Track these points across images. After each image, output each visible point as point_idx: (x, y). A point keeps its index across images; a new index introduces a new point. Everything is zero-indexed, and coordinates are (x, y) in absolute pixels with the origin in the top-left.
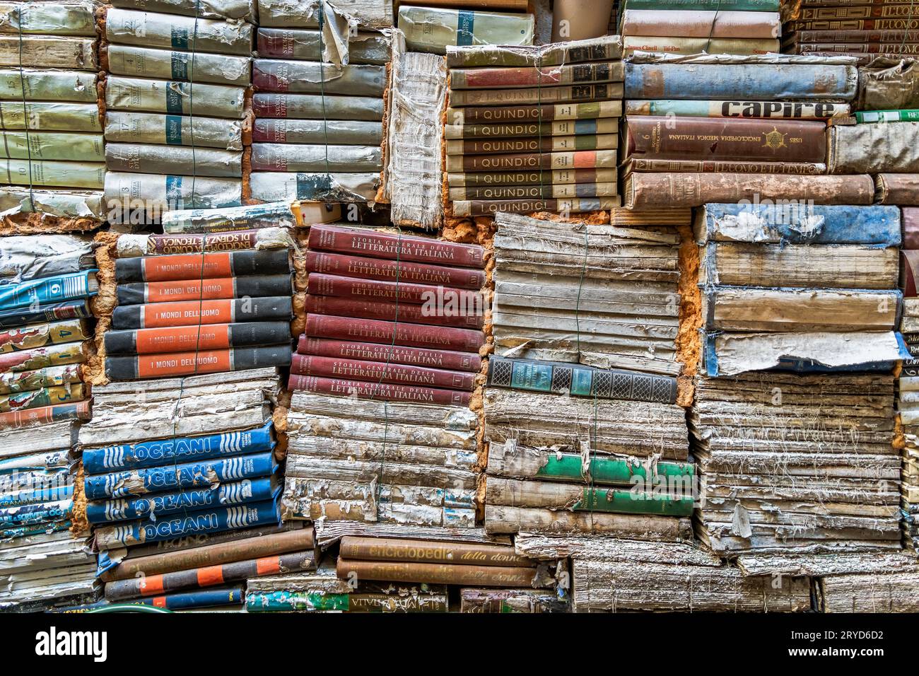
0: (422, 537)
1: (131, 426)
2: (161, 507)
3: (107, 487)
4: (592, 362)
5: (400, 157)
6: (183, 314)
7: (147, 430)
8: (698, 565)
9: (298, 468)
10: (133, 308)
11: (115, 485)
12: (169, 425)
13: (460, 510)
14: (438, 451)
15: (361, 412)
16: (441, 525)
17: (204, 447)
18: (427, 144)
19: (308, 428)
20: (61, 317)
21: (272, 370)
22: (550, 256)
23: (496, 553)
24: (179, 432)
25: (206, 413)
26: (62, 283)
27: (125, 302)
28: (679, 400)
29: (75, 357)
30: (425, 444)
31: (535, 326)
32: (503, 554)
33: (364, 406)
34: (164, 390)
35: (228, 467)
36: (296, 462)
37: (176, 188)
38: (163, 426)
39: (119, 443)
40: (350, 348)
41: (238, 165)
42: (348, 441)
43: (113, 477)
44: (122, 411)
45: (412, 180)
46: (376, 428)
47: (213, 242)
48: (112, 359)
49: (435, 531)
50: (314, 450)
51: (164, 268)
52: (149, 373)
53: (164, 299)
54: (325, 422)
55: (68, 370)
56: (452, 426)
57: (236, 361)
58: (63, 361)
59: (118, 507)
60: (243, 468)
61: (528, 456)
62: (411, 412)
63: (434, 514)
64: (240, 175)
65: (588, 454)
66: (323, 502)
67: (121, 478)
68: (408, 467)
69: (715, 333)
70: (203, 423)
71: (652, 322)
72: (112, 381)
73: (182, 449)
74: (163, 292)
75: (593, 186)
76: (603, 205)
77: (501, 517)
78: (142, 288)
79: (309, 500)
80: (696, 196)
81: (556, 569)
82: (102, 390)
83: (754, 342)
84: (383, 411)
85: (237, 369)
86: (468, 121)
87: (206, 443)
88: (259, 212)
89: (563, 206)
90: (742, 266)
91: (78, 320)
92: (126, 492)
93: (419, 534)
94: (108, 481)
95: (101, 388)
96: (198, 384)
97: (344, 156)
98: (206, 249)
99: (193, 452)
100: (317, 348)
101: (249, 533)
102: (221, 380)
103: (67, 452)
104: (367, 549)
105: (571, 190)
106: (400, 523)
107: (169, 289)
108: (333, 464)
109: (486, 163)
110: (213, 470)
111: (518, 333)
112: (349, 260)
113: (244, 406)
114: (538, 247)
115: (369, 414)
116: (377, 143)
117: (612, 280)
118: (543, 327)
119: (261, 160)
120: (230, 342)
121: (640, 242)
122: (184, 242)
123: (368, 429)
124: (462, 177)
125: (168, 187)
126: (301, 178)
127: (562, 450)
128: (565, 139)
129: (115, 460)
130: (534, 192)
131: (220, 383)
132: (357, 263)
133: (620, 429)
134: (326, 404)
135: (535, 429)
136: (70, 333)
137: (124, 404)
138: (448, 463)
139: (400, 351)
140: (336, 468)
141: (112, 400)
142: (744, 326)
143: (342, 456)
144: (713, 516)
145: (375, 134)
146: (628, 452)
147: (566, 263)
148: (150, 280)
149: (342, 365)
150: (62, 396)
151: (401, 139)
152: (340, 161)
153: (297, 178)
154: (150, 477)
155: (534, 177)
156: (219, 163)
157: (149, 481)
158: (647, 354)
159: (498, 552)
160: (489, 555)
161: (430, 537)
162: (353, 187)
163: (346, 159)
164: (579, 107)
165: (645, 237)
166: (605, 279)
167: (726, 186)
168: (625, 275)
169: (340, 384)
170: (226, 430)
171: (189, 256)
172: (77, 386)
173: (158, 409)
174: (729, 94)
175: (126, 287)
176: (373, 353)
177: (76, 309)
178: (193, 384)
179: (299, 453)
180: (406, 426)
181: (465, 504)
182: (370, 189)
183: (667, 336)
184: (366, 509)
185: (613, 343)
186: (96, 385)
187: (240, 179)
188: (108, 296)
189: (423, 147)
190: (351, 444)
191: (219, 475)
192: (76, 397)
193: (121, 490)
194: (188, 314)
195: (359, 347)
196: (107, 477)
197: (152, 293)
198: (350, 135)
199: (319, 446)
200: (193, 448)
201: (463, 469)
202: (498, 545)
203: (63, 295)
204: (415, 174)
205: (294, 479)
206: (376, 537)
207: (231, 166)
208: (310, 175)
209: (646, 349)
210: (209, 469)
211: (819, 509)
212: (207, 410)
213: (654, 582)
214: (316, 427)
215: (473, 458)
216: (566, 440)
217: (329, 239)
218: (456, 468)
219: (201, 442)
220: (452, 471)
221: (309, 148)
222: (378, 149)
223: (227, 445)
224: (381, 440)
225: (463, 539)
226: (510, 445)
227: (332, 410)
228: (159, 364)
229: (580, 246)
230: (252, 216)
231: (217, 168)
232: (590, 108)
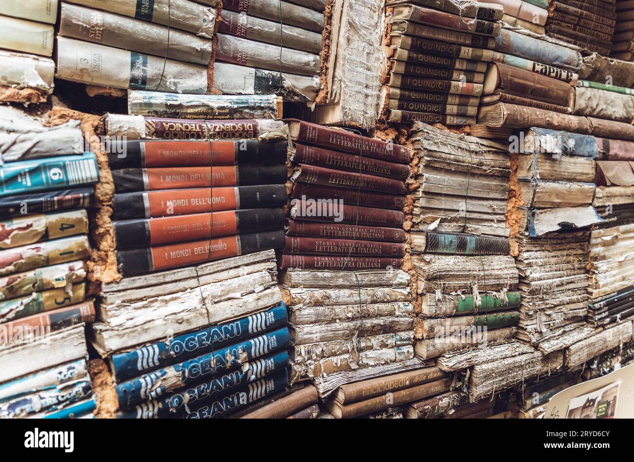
0: (388, 373)
1: (161, 322)
2: (195, 397)
3: (143, 390)
4: (472, 231)
5: (350, 68)
6: (189, 202)
7: (180, 323)
8: (526, 353)
9: (305, 336)
10: (134, 196)
11: (153, 386)
12: (201, 314)
13: (404, 347)
14: (390, 305)
15: (340, 282)
16: (395, 361)
17: (235, 331)
18: (368, 61)
19: (308, 301)
20: (63, 207)
21: (271, 253)
22: (452, 157)
23: (430, 373)
24: (213, 320)
25: (230, 299)
26: (63, 167)
27: (121, 189)
28: (511, 252)
29: (79, 253)
30: (383, 302)
31: (443, 207)
32: (434, 372)
33: (342, 277)
34: (180, 280)
35: (256, 346)
36: (304, 331)
37: (142, 67)
38: (196, 317)
39: (152, 342)
40: (326, 229)
41: (208, 52)
42: (335, 307)
43: (148, 379)
44: (139, 308)
45: (358, 88)
46: (352, 294)
47: (217, 130)
48: (123, 253)
49: (394, 366)
50: (314, 319)
51: (166, 153)
52: (165, 264)
53: (166, 186)
54: (318, 294)
55: (71, 269)
56: (396, 285)
57: (243, 246)
58: (63, 259)
59: (151, 409)
60: (268, 345)
61: (448, 300)
62: (372, 277)
63: (389, 354)
64: (206, 63)
65: (478, 293)
66: (322, 361)
67: (157, 378)
68: (375, 321)
69: (534, 209)
70: (233, 308)
71: (496, 203)
72: (125, 276)
73: (216, 337)
74: (164, 179)
75: (466, 108)
76: (468, 122)
77: (434, 346)
78: (141, 175)
79: (313, 362)
80: (528, 122)
81: (466, 375)
82: (115, 287)
83: (547, 214)
84: (354, 279)
85: (243, 254)
86: (413, 48)
87: (235, 327)
88: (242, 103)
89: (449, 120)
90: (547, 168)
91: (84, 211)
92: (163, 391)
93: (385, 372)
94: (144, 384)
95: (113, 285)
96: (212, 271)
97: (293, 59)
98: (210, 136)
99: (226, 337)
100: (303, 230)
101: (263, 402)
102: (232, 266)
103: (83, 362)
104: (360, 391)
105: (455, 109)
106: (372, 366)
107: (170, 175)
108: (329, 328)
109: (415, 82)
110: (244, 351)
111: (433, 212)
112: (328, 153)
113: (262, 288)
114: (446, 149)
115: (347, 283)
116: (316, 52)
117: (481, 175)
118: (446, 208)
119: (224, 51)
120: (238, 228)
121: (494, 150)
122: (187, 127)
123: (347, 295)
124: (398, 91)
125: (133, 65)
126: (259, 74)
127: (463, 293)
128: (459, 72)
129: (150, 360)
130: (436, 108)
131: (231, 269)
132: (333, 157)
133: (491, 275)
134: (316, 278)
135: (450, 281)
136: (72, 226)
137: (141, 299)
138: (397, 313)
139: (358, 230)
140: (331, 331)
141: (128, 298)
142: (544, 204)
143: (333, 321)
144: (529, 322)
145: (317, 44)
146: (493, 289)
147: (460, 162)
148: (150, 166)
149: (322, 243)
150: (60, 300)
151: (350, 53)
152: (289, 63)
153: (256, 73)
154: (187, 371)
155: (438, 98)
156: (190, 47)
157: (187, 374)
158: (493, 224)
159: (432, 372)
160: (427, 375)
161: (393, 372)
162: (301, 88)
163: (294, 62)
164: (473, 51)
165: (497, 146)
166: (478, 174)
167: (540, 117)
168: (488, 171)
169: (321, 260)
170: (253, 312)
171: (192, 142)
172: (79, 286)
173: (180, 300)
174: (537, 58)
175: (121, 172)
176: (342, 232)
177: (84, 198)
178: (207, 271)
179: (303, 323)
180: (369, 289)
181: (407, 342)
182: (313, 91)
183: (501, 212)
184: (351, 360)
185: (478, 217)
186: (108, 284)
187: (206, 67)
188: (108, 183)
189: (365, 62)
190: (338, 309)
191: (249, 354)
192: (78, 298)
193: (159, 390)
194: (195, 202)
195: (332, 228)
196: (142, 380)
197: (153, 179)
198: (298, 40)
199: (317, 315)
200: (226, 334)
201: (405, 316)
202: (429, 367)
203: (68, 182)
204: (360, 84)
205: (302, 346)
206: (361, 381)
207: (202, 52)
208: (267, 72)
209: (492, 221)
210: (240, 351)
211: (564, 309)
212: (231, 295)
213: (510, 369)
214: (313, 299)
215: (410, 307)
216: (466, 287)
217: (314, 134)
218: (401, 317)
219: (232, 327)
220: (401, 319)
221: (265, 47)
222: (318, 57)
223: (254, 326)
224: (356, 303)
225: (410, 368)
226: (439, 294)
227: (322, 283)
228: (173, 254)
229: (466, 150)
230: (236, 106)
231: (187, 53)
232: (478, 52)
